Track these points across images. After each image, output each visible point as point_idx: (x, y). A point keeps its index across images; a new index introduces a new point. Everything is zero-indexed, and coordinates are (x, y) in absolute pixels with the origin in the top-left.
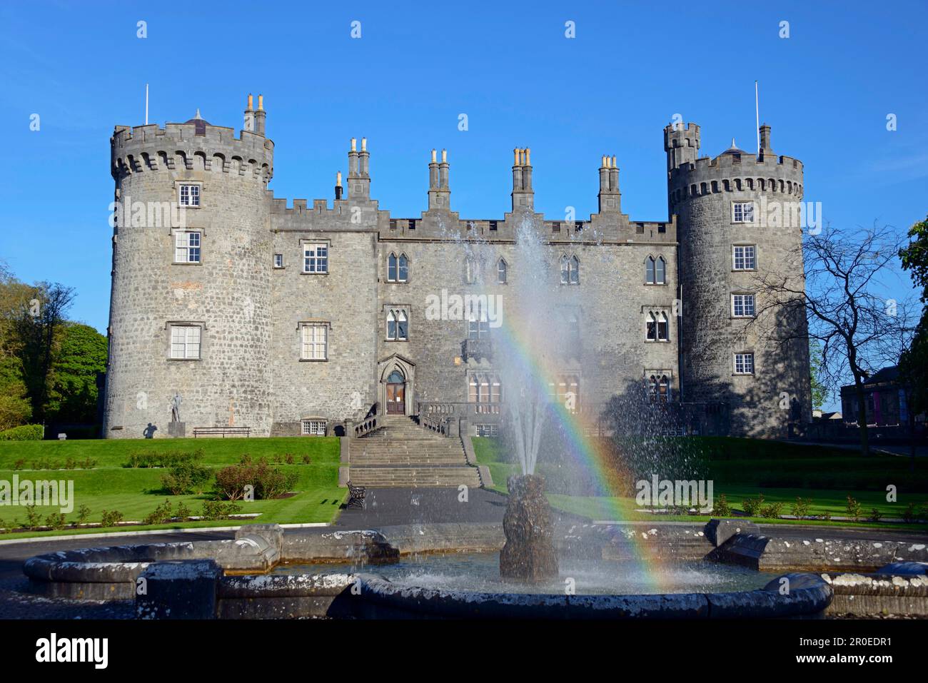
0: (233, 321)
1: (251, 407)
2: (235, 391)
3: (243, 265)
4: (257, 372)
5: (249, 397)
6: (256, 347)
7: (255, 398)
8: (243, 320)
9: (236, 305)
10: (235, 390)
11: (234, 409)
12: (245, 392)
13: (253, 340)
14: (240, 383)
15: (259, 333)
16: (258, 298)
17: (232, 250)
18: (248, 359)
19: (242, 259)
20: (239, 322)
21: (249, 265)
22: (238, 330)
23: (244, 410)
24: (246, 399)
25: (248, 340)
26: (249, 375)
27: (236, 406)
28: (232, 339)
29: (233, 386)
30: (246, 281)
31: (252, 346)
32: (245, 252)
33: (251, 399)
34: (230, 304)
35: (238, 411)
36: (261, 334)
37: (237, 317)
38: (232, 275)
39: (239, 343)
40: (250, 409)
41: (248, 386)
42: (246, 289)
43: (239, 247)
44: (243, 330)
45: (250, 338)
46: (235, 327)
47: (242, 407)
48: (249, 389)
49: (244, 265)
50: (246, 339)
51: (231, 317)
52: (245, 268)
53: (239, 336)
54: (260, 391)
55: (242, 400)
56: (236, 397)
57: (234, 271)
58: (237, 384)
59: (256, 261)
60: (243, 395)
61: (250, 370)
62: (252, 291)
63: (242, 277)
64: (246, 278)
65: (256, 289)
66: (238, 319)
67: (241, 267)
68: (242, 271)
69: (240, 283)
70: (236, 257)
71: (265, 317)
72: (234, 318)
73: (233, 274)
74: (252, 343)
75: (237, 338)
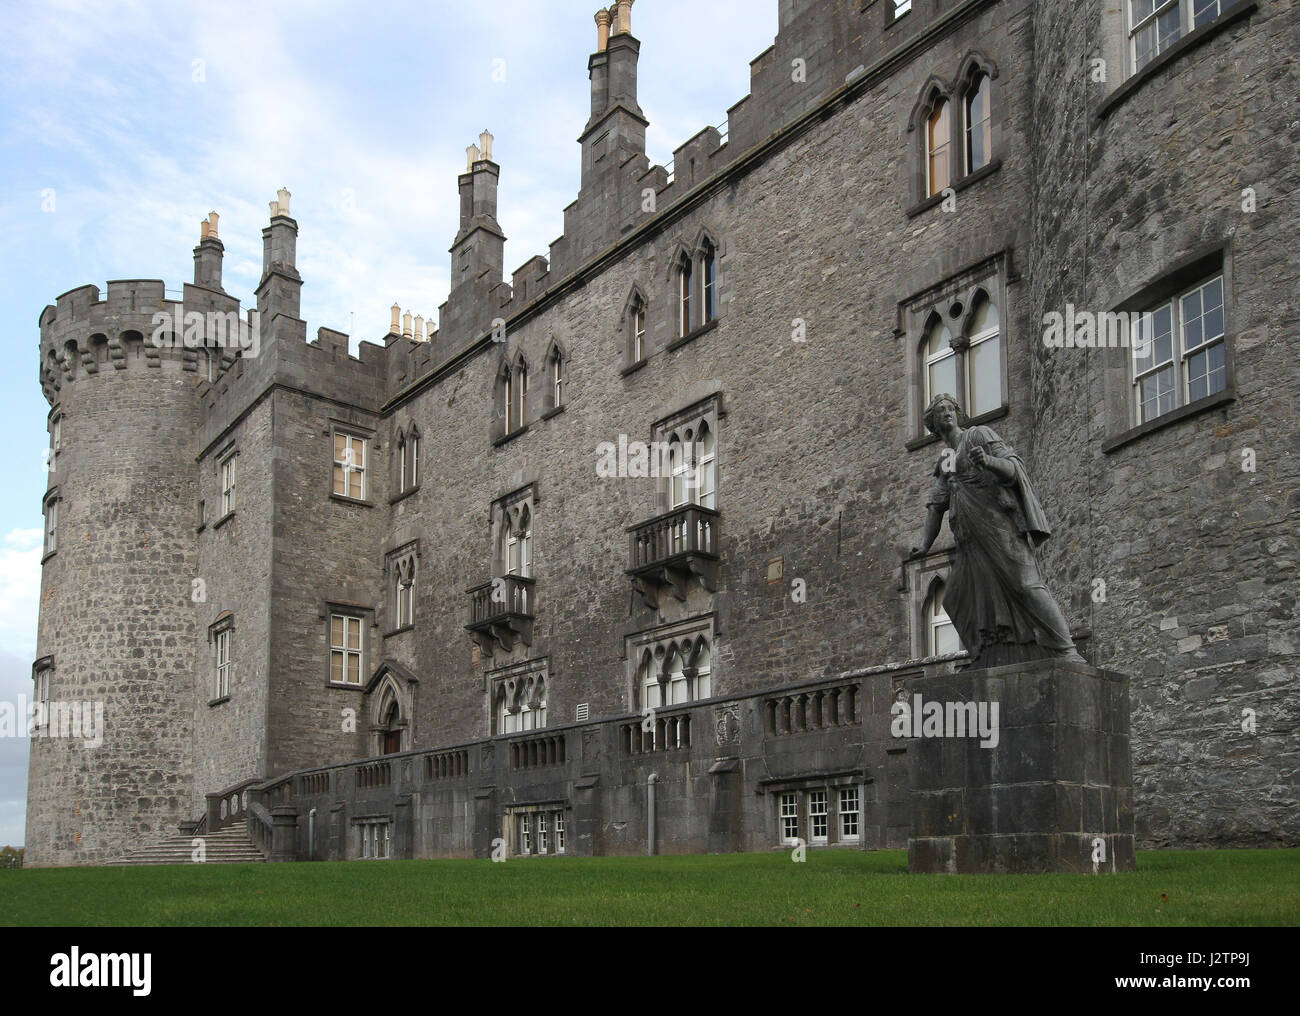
0: (88, 646)
1: (119, 807)
2: (86, 779)
3: (111, 537)
4: (136, 738)
5: (115, 787)
6: (135, 689)
7: (131, 789)
8: (106, 642)
9: (94, 614)
10: (86, 777)
11: (84, 812)
12: (106, 778)
13: (127, 675)
14: (96, 762)
15: (144, 662)
16: (143, 595)
17: (92, 513)
18: (114, 715)
19: (108, 526)
20: (99, 646)
21: (122, 534)
22: (96, 661)
23: (103, 813)
24: (107, 791)
25: (116, 677)
26: (117, 745)
27: (87, 807)
28: (84, 682)
29: (84, 769)
30: (116, 565)
31: (124, 689)
32: (117, 511)
33: (120, 790)
34: (84, 615)
35: (91, 816)
36: (153, 663)
37: (94, 637)
38: (89, 561)
39: (99, 684)
40: (115, 811)
41: (114, 766)
42: (116, 579)
43: (106, 505)
44: (108, 660)
45: (120, 673)
46: (91, 656)
47: (99, 807)
48: (116, 772)
49: (112, 535)
50: (111, 676)
51: (85, 638)
52: (117, 539)
53: (98, 672)
54: (143, 774)
55: (98, 795)
56: (87, 788)
57: (93, 551)
58: (89, 763)
59: (142, 525)
60: (102, 784)
61: (118, 735)
62: (127, 582)
63: (108, 560)
64: (116, 561)
65: (139, 577)
66: (96, 641)
67: (105, 540)
68: (108, 548)
69: (102, 573)
70: (98, 525)
71: (163, 628)
72: (90, 639)
73: (90, 558)
74: (123, 682)
75: (93, 676)
